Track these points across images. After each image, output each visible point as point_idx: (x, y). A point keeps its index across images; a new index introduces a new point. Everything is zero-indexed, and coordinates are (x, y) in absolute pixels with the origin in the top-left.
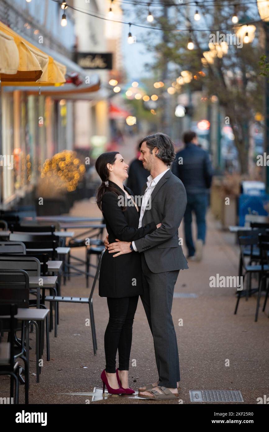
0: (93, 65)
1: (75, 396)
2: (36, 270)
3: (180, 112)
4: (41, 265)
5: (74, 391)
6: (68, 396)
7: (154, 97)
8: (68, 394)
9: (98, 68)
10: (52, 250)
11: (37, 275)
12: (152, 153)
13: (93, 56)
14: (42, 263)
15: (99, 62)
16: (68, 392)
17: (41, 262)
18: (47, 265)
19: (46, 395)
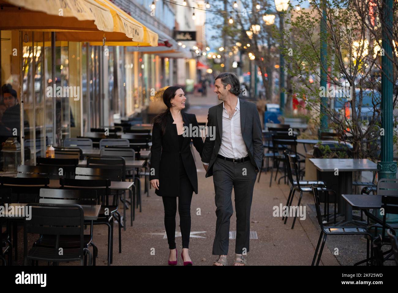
0: (185, 38)
1: (154, 235)
2: (132, 157)
3: (235, 65)
4: (136, 154)
5: (153, 232)
6: (149, 235)
7: (219, 56)
8: (149, 234)
9: (188, 40)
10: (145, 144)
11: (132, 160)
12: (225, 88)
13: (185, 33)
14: (137, 152)
15: (188, 37)
16: (149, 232)
17: (135, 151)
18: (140, 154)
19: (136, 235)
